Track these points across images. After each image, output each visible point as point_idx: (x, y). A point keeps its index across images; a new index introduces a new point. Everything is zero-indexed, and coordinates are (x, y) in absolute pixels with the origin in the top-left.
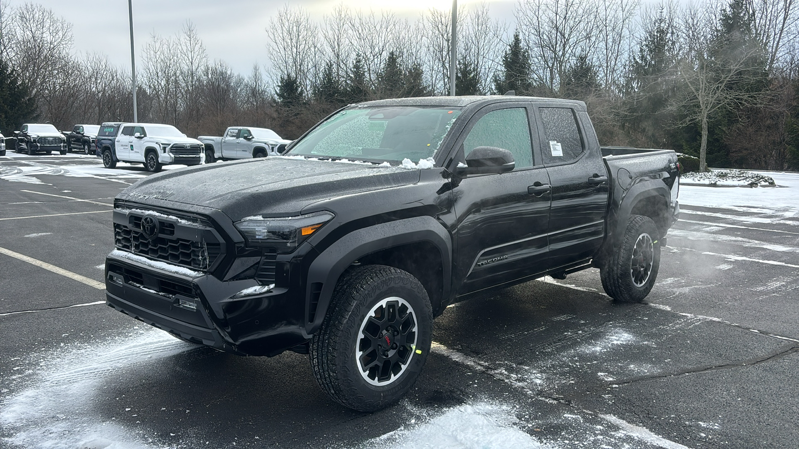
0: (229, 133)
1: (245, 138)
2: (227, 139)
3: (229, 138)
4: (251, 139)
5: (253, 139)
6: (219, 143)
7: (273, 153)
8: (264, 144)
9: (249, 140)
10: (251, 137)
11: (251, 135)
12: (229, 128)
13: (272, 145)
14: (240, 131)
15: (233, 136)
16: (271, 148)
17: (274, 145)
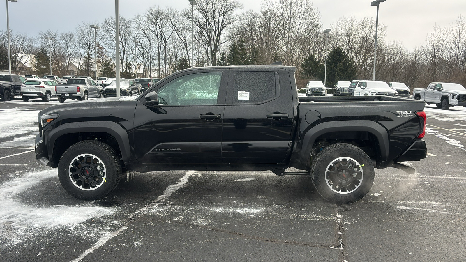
0: (430, 86)
1: (438, 89)
2: (428, 90)
3: (429, 90)
4: (441, 90)
5: (443, 91)
6: (423, 92)
7: (453, 100)
8: (448, 94)
9: (440, 91)
10: (441, 89)
11: (442, 88)
12: (431, 83)
13: (453, 94)
14: (436, 85)
15: (432, 88)
16: (452, 96)
17: (455, 94)
